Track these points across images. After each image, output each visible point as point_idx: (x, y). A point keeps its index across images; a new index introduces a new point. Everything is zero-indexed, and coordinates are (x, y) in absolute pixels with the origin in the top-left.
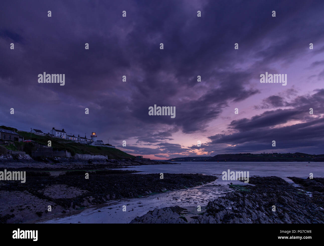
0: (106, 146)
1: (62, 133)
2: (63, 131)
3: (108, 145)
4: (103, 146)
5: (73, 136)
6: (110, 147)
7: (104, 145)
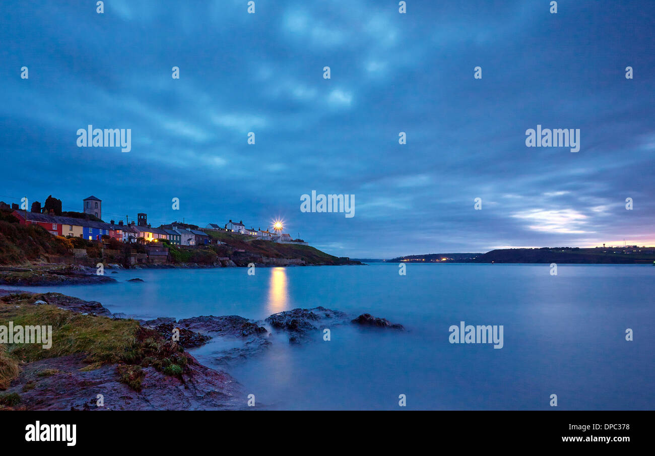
0: (296, 243)
1: (241, 227)
2: (241, 224)
3: (299, 241)
4: (292, 243)
5: (253, 230)
6: (303, 244)
7: (292, 241)
